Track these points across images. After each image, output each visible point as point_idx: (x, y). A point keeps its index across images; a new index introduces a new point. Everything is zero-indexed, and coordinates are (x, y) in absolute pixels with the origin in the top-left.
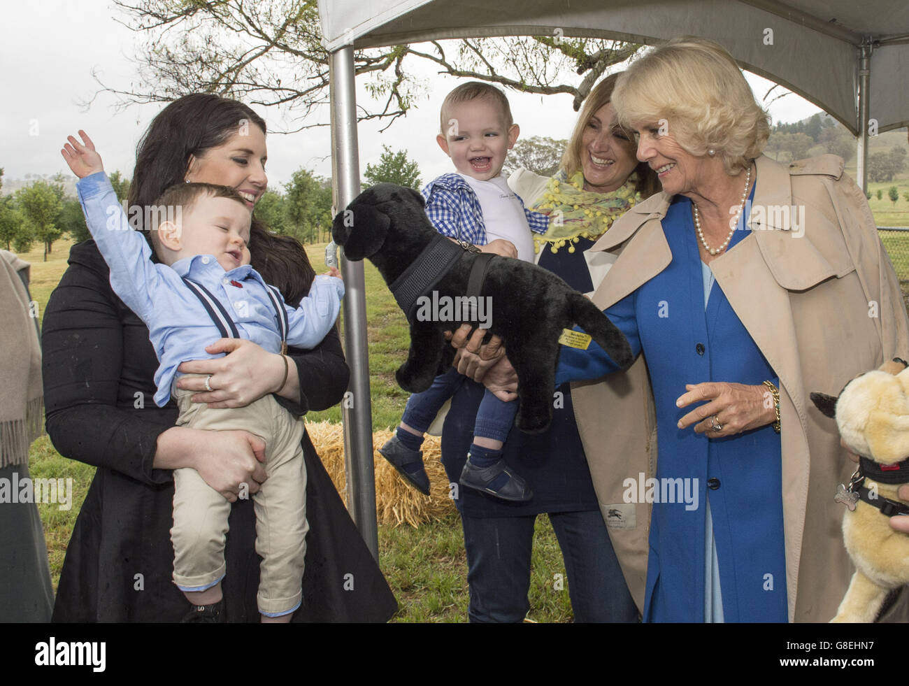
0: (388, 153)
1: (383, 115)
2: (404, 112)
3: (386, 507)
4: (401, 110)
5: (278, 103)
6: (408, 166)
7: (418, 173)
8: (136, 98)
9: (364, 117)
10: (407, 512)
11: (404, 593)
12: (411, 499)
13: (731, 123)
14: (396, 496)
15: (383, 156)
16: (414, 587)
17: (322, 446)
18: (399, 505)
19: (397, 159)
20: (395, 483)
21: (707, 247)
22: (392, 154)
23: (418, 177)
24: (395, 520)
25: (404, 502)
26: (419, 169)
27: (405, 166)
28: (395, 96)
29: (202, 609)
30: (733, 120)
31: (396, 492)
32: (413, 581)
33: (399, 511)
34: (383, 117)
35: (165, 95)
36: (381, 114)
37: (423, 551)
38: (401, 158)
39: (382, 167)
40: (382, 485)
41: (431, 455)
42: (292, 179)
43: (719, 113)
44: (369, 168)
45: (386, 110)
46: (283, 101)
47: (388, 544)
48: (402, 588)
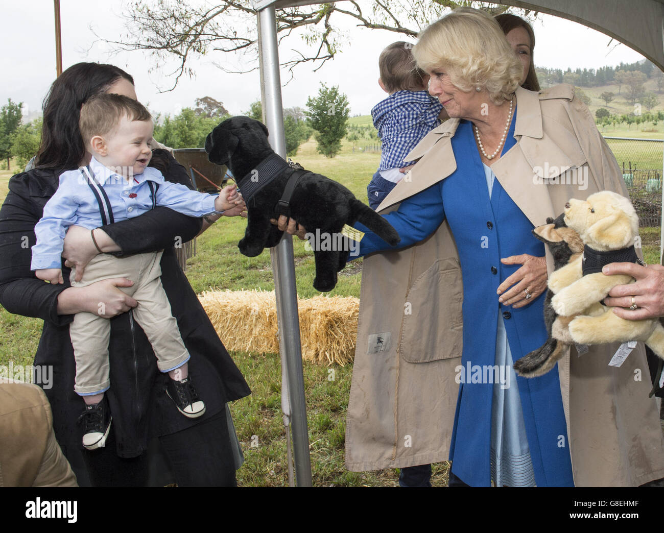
0: (324, 88)
1: (316, 58)
2: (332, 56)
3: (321, 352)
4: (330, 55)
5: (235, 49)
6: (340, 98)
7: (348, 103)
8: (125, 46)
9: (301, 60)
10: (336, 355)
11: (333, 413)
12: (339, 346)
13: (487, 69)
14: (328, 343)
15: (320, 91)
16: (341, 409)
17: (272, 309)
18: (330, 350)
19: (331, 93)
20: (327, 334)
21: (485, 155)
22: (327, 89)
23: (348, 106)
24: (327, 361)
25: (333, 348)
26: (348, 100)
27: (337, 98)
28: (324, 44)
29: (91, 408)
30: (488, 67)
31: (327, 340)
32: (340, 405)
33: (330, 355)
34: (316, 60)
35: (147, 44)
36: (315, 57)
37: (348, 383)
38: (335, 92)
39: (320, 98)
40: (317, 336)
41: (354, 313)
42: (251, 108)
43: (478, 62)
44: (310, 100)
45: (318, 54)
46: (238, 48)
47: (322, 379)
48: (331, 410)
